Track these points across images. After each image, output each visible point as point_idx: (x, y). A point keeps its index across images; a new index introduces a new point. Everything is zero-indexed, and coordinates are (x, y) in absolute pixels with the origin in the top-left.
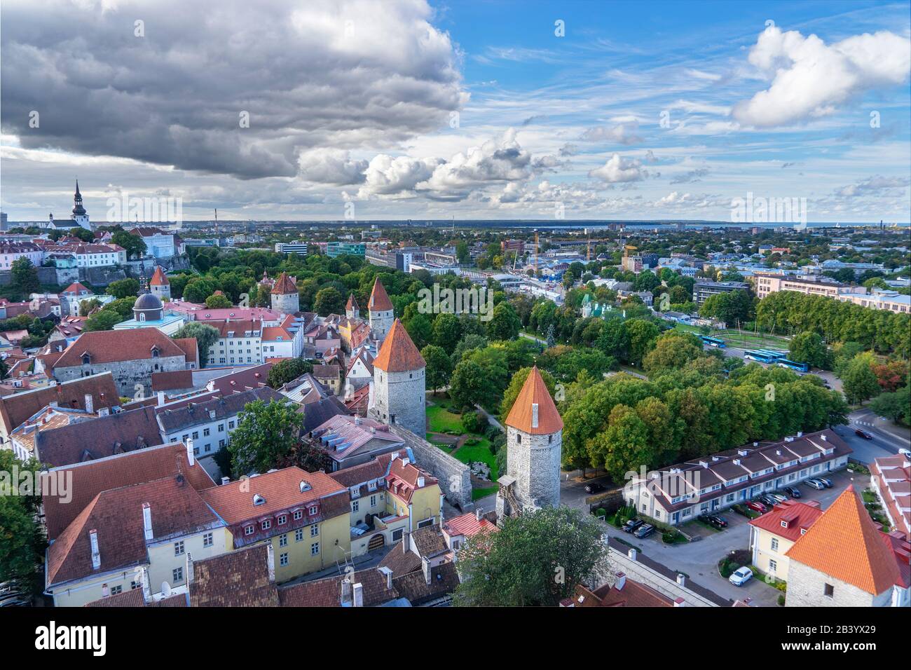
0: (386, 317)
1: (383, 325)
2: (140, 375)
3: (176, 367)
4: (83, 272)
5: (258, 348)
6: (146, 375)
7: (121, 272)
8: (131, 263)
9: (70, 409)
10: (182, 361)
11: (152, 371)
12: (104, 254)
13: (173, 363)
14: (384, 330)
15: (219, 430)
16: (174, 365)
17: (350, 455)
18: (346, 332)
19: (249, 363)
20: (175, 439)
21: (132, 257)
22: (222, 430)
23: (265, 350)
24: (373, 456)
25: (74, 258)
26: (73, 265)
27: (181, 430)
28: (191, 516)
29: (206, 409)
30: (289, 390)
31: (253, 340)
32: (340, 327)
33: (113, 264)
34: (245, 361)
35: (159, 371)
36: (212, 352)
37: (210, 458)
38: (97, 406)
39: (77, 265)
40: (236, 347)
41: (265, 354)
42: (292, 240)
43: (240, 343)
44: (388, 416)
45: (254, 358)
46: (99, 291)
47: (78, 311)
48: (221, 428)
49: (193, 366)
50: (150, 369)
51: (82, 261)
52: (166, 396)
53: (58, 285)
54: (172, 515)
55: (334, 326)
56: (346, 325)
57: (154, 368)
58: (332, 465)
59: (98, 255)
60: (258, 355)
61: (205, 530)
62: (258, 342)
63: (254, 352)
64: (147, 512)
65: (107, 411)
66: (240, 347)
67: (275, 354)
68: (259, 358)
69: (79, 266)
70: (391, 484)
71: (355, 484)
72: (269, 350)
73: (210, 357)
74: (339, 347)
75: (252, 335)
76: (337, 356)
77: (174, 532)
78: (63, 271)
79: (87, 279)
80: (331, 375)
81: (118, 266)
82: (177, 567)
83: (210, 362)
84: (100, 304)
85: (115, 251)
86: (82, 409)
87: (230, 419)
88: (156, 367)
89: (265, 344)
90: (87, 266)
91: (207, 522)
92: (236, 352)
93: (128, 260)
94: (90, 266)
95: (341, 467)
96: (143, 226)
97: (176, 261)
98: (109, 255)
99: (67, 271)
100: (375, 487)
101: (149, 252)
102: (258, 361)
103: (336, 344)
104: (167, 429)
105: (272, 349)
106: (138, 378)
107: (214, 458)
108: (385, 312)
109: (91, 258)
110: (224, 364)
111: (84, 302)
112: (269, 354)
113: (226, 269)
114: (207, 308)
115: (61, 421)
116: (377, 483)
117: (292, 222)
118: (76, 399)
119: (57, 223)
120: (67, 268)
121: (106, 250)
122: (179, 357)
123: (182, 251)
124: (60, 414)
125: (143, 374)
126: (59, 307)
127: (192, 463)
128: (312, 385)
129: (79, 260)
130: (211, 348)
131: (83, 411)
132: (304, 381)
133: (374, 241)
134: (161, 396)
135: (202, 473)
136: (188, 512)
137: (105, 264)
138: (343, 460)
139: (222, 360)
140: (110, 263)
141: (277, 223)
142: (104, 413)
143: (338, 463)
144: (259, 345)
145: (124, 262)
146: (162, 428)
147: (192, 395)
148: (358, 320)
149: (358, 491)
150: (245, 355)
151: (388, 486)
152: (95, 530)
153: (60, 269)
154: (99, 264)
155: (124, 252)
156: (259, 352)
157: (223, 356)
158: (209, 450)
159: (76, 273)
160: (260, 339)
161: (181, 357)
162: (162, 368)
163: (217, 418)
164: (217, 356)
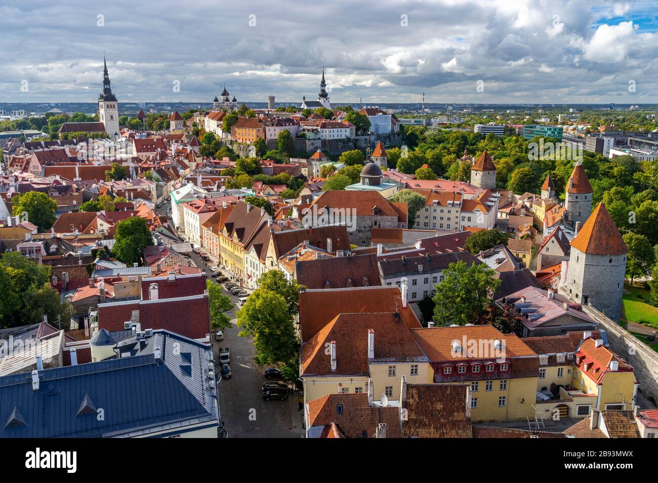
0: (584, 200)
1: (580, 207)
2: (363, 229)
3: (390, 225)
4: (324, 142)
5: (457, 217)
6: (368, 229)
7: (351, 144)
8: (358, 137)
9: (316, 248)
10: (395, 221)
11: (372, 227)
12: (339, 129)
13: (388, 222)
14: (580, 213)
15: (425, 283)
16: (389, 224)
17: (541, 325)
18: (540, 212)
19: (449, 229)
20: (390, 284)
21: (359, 133)
22: (427, 283)
23: (463, 220)
24: (564, 331)
25: (319, 132)
26: (318, 137)
27: (395, 277)
28: (403, 347)
29: (416, 263)
30: (485, 257)
31: (453, 210)
32: (534, 205)
33: (345, 138)
34: (445, 227)
35: (377, 227)
36: (419, 217)
37: (415, 304)
38: (335, 249)
39: (321, 137)
40: (438, 214)
41: (463, 223)
42: (490, 122)
43: (442, 211)
44: (580, 295)
45: (453, 226)
46: (335, 159)
47: (319, 174)
48: (426, 281)
49: (403, 226)
50: (370, 225)
51: (324, 134)
52: (383, 248)
53: (306, 152)
54: (389, 343)
55: (528, 204)
56: (540, 205)
57: (374, 224)
58: (522, 332)
59: (335, 130)
60: (457, 223)
61: (413, 361)
62: (457, 212)
63: (453, 220)
64: (371, 337)
65: (342, 253)
66: (442, 215)
67: (471, 224)
68: (457, 226)
69: (322, 138)
70: (581, 361)
71: (544, 353)
72: (466, 220)
73: (417, 220)
74: (532, 225)
75: (453, 205)
76: (529, 233)
77: (389, 357)
78: (311, 141)
79: (326, 149)
80: (523, 249)
81: (349, 140)
82: (389, 385)
83: (416, 224)
84: (335, 169)
85: (347, 127)
86: (324, 249)
87: (435, 275)
88: (376, 223)
89: (464, 214)
90: (327, 138)
91: (415, 355)
92: (438, 218)
93: (357, 135)
94: (330, 138)
95: (531, 334)
96: (369, 107)
97: (392, 137)
98: (343, 130)
99: (313, 141)
100: (563, 360)
101: (372, 129)
102: (456, 228)
103: (529, 222)
104: (385, 274)
105: (469, 219)
106: (361, 231)
107: (419, 305)
108: (583, 196)
109: (330, 132)
110: (427, 228)
111: (325, 167)
112: (466, 223)
113: (432, 146)
114: (415, 179)
115: (311, 256)
116: (566, 357)
117: (490, 105)
118: (321, 241)
119: (308, 104)
120: (314, 139)
121: (341, 126)
122: (393, 217)
123: (397, 129)
124: (311, 250)
125: (365, 228)
126: (307, 169)
127: (404, 305)
128: (507, 256)
129: (322, 134)
130: (418, 213)
131: (325, 250)
132: (500, 251)
133: (572, 125)
134: (379, 247)
135: (411, 315)
136: (401, 344)
137: (340, 138)
138: (533, 329)
139: (426, 224)
140: (344, 137)
141: (476, 106)
142: (339, 254)
143: (529, 331)
144: (458, 215)
145: (354, 137)
146: (381, 273)
147: (403, 250)
148: (552, 201)
149: (547, 360)
150: (445, 222)
151: (578, 362)
152: (335, 342)
153: (309, 140)
154: (336, 137)
155: (354, 128)
156: (457, 220)
157: (427, 221)
158: (415, 297)
159: (319, 143)
160: (459, 210)
161: (395, 217)
162: (380, 224)
163: (424, 272)
164: (422, 221)
